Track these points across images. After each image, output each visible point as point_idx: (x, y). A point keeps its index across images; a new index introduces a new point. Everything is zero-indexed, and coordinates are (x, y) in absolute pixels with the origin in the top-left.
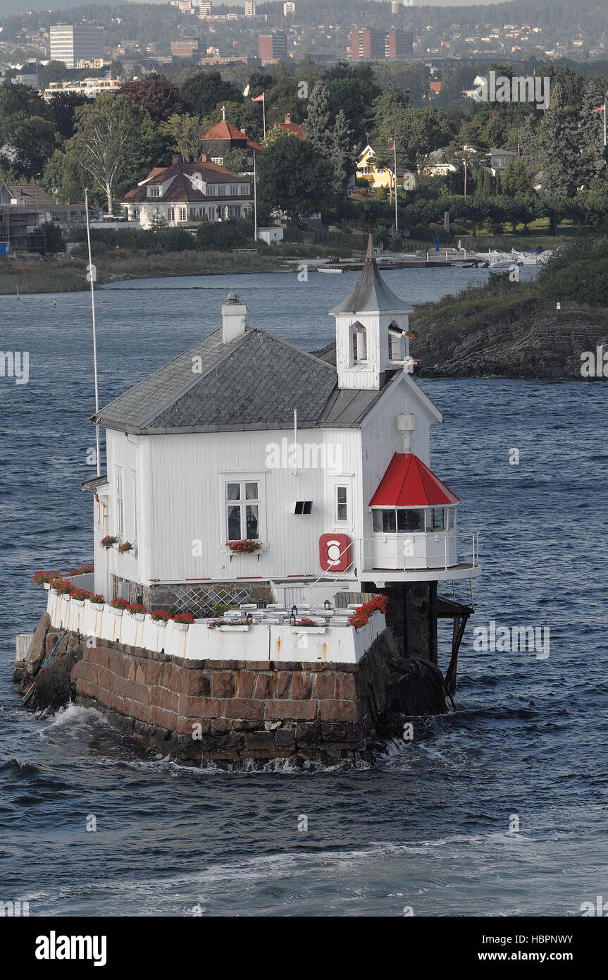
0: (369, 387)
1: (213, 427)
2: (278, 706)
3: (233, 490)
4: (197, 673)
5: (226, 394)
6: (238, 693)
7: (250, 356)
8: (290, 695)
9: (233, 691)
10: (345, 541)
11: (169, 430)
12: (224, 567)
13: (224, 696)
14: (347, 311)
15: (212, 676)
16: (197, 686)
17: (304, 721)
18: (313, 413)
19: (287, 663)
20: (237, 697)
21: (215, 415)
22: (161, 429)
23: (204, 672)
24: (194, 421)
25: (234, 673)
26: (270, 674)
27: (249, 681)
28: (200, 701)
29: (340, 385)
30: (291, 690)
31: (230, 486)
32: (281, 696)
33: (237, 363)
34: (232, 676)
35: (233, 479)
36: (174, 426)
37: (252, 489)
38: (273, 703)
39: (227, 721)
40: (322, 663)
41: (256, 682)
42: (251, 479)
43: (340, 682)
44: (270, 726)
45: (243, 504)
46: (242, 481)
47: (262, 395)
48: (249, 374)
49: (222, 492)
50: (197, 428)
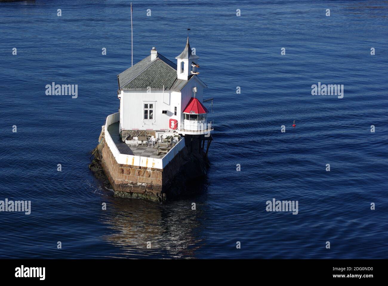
0: (185, 80)
1: (141, 89)
2: (141, 178)
3: (146, 106)
4: (120, 167)
5: (146, 79)
6: (131, 174)
7: (155, 67)
8: (145, 176)
9: (130, 173)
10: (176, 122)
11: (129, 89)
12: (143, 126)
13: (127, 174)
14: (180, 58)
15: (125, 169)
16: (120, 171)
17: (148, 183)
18: (169, 86)
19: (144, 167)
20: (130, 175)
21: (141, 85)
22: (126, 89)
23: (122, 167)
24: (136, 87)
25: (130, 168)
26: (140, 170)
27: (134, 170)
28: (121, 175)
29: (178, 78)
30: (145, 175)
31: (145, 104)
32: (142, 176)
33: (151, 69)
34: (130, 169)
35: (146, 103)
36: (130, 88)
37: (151, 106)
38: (140, 178)
39: (128, 181)
40: (153, 168)
41: (136, 171)
42: (151, 103)
43: (158, 174)
44: (139, 184)
45: (149, 109)
46: (149, 104)
47: (156, 79)
48: (154, 73)
49: (143, 106)
50: (137, 89)
